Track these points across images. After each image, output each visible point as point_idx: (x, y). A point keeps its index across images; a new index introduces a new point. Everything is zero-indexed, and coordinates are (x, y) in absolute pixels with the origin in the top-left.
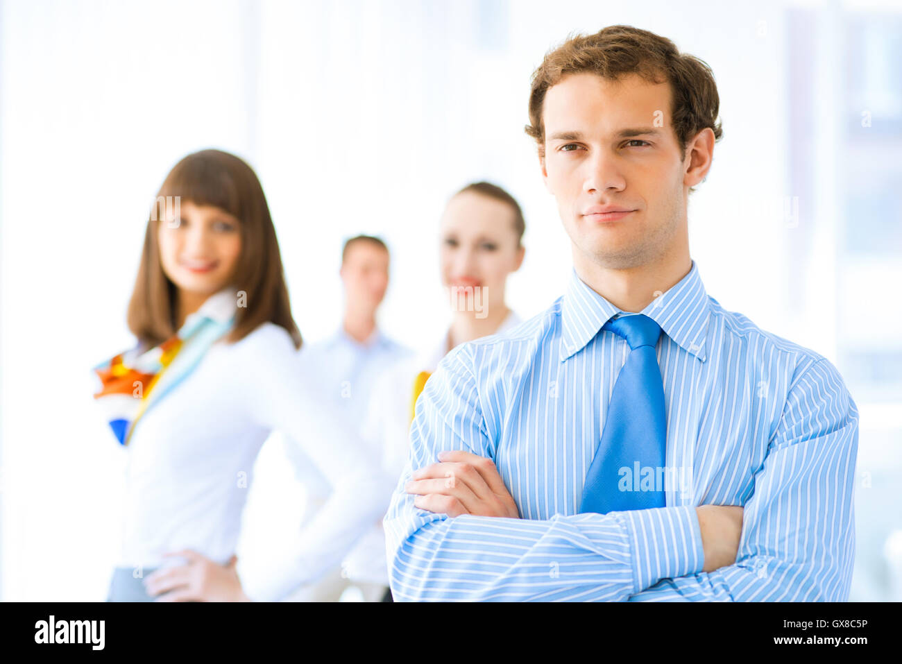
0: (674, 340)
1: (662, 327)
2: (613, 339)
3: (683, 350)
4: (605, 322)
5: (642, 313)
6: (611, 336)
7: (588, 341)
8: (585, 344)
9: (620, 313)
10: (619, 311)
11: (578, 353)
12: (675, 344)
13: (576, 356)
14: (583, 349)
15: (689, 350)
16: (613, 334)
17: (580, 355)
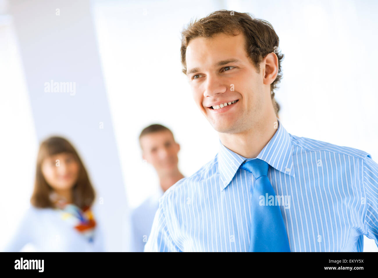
0: (277, 169)
1: (269, 164)
2: (245, 173)
3: (282, 173)
4: (239, 166)
5: (257, 158)
6: (244, 172)
7: (232, 178)
8: (231, 179)
9: (246, 160)
10: (245, 159)
11: (229, 185)
12: (277, 171)
13: (228, 187)
14: (231, 183)
15: (285, 172)
16: (245, 171)
17: (230, 185)
